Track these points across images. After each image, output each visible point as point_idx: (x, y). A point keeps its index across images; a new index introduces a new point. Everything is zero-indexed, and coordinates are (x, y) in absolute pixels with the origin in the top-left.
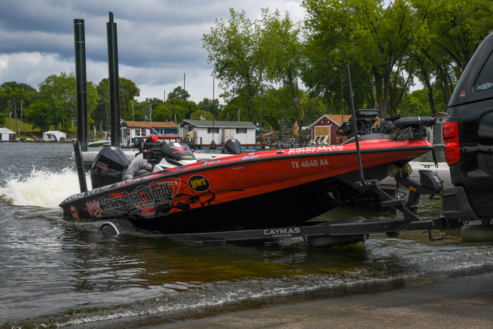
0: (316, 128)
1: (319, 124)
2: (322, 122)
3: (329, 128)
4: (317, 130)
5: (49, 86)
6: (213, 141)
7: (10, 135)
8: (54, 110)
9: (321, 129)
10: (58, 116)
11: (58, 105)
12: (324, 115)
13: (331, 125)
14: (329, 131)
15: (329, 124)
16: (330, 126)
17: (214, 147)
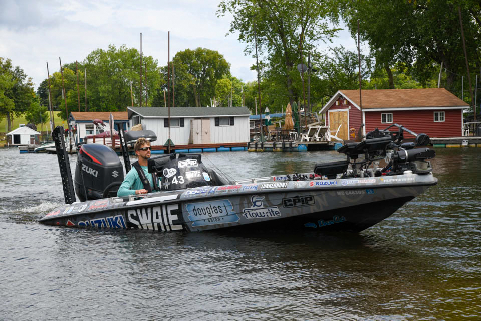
0: (331, 113)
1: (333, 106)
2: (337, 103)
3: (346, 112)
4: (332, 116)
5: (93, 66)
6: (169, 141)
7: (31, 136)
8: (99, 99)
9: (337, 115)
10: (105, 107)
11: (104, 92)
12: (339, 92)
13: (350, 107)
14: (347, 117)
15: (346, 107)
16: (347, 110)
17: (170, 149)
